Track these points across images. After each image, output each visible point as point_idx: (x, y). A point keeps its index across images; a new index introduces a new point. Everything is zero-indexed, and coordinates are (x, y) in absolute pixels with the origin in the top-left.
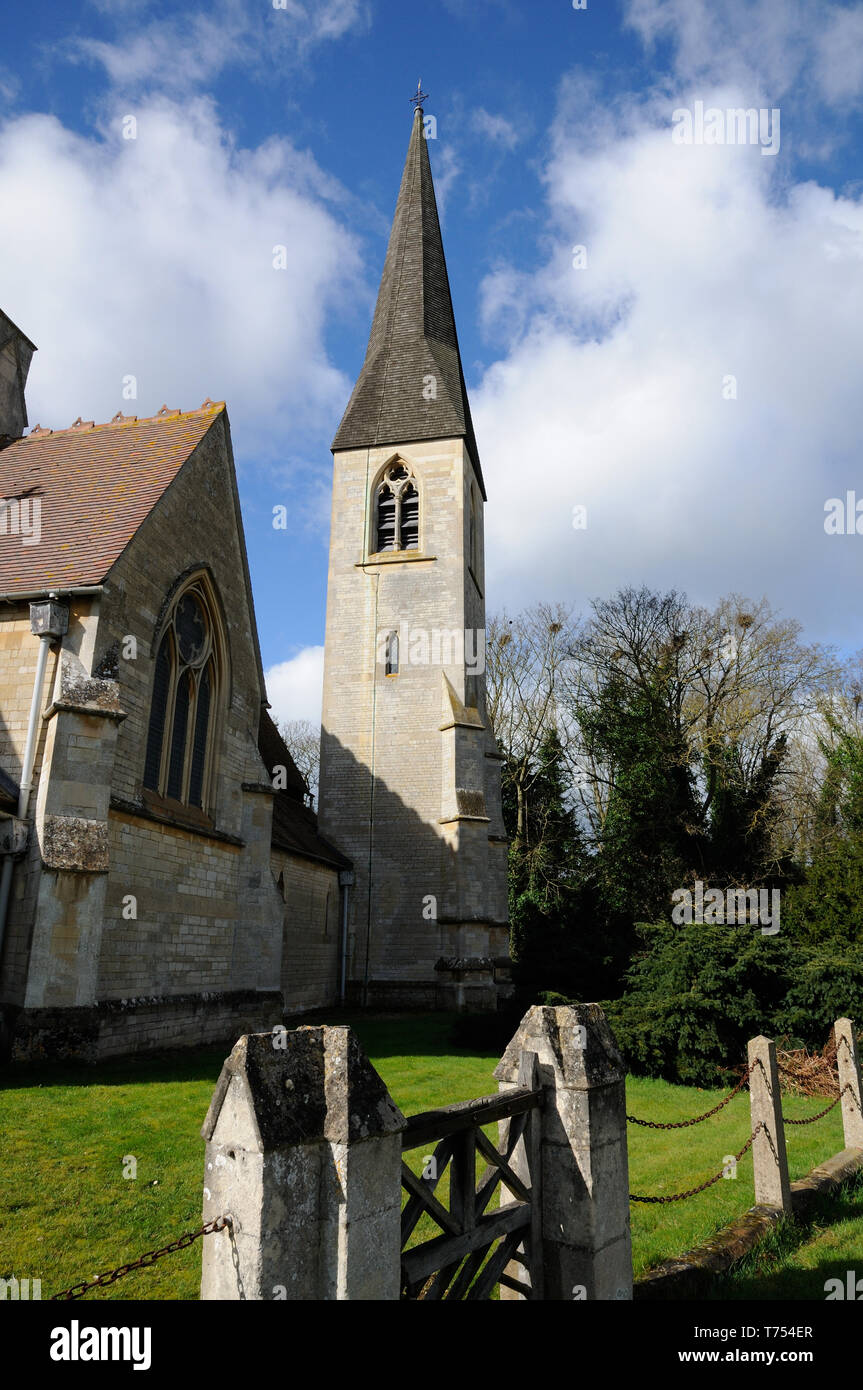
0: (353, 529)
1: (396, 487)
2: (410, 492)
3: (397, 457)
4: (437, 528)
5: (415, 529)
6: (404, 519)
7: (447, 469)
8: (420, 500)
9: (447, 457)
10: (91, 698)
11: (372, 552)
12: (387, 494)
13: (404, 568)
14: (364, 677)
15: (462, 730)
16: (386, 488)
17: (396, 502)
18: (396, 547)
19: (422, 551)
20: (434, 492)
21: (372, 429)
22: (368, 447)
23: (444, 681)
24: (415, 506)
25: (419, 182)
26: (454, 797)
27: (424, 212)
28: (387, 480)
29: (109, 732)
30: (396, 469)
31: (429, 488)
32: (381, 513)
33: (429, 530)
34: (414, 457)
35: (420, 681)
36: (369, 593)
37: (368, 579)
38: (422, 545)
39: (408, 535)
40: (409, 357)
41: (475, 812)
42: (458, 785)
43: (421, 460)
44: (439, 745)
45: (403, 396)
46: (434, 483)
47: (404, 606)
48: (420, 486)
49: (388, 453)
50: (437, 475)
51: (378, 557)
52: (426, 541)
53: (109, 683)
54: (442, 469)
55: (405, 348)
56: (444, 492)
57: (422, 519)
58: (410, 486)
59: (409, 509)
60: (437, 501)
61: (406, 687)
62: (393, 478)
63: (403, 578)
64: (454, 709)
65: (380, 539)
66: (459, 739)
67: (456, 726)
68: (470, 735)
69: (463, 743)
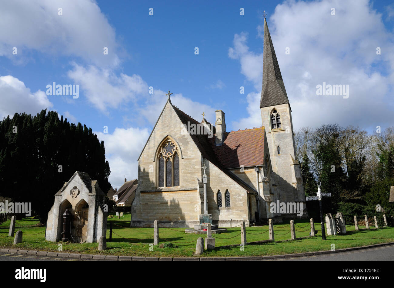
0: (267, 124)
1: (275, 114)
2: (278, 115)
3: (274, 108)
4: (285, 123)
5: (280, 124)
6: (277, 122)
7: (286, 110)
8: (280, 117)
9: (285, 108)
10: (265, 180)
11: (272, 129)
12: (273, 116)
13: (279, 132)
14: (273, 155)
15: (296, 166)
16: (273, 115)
17: (275, 118)
18: (277, 128)
19: (282, 129)
20: (284, 116)
21: (268, 102)
22: (268, 106)
23: (290, 156)
24: (279, 118)
25: (268, 39)
26: (295, 178)
27: (271, 47)
28: (273, 113)
29: (268, 184)
30: (274, 111)
31: (282, 115)
32: (272, 121)
33: (283, 124)
34: (279, 108)
35: (285, 156)
36: (272, 138)
37: (272, 135)
38: (282, 126)
39: (279, 125)
40: (273, 85)
41: (299, 181)
42: (296, 176)
43: (280, 109)
44: (291, 168)
45: (274, 94)
46: (283, 114)
47: (280, 140)
48: (280, 114)
49: (272, 107)
50: (283, 112)
51: (273, 130)
52: (283, 126)
53: (266, 177)
54: (284, 111)
55: (272, 82)
56: (286, 116)
57: (281, 121)
58: (278, 114)
59: (278, 119)
60: (284, 117)
61: (282, 157)
62: (274, 112)
63: (279, 134)
64: (293, 161)
65: (273, 126)
66: (295, 167)
67: (294, 165)
68: (297, 166)
69: (296, 168)
